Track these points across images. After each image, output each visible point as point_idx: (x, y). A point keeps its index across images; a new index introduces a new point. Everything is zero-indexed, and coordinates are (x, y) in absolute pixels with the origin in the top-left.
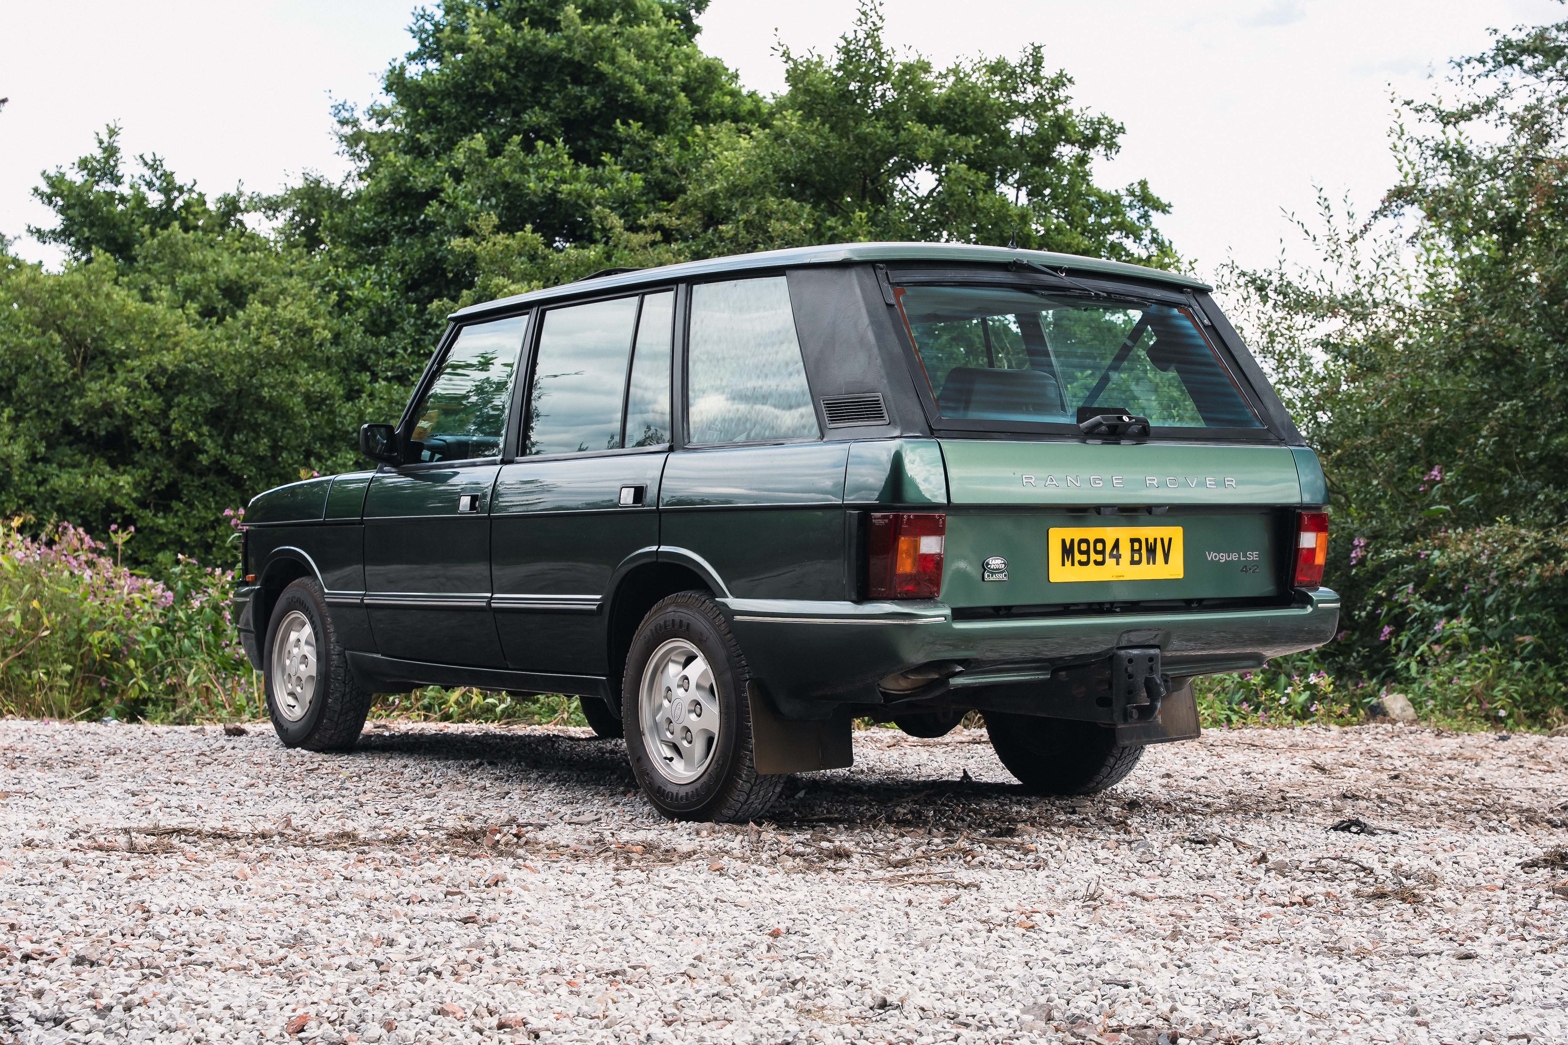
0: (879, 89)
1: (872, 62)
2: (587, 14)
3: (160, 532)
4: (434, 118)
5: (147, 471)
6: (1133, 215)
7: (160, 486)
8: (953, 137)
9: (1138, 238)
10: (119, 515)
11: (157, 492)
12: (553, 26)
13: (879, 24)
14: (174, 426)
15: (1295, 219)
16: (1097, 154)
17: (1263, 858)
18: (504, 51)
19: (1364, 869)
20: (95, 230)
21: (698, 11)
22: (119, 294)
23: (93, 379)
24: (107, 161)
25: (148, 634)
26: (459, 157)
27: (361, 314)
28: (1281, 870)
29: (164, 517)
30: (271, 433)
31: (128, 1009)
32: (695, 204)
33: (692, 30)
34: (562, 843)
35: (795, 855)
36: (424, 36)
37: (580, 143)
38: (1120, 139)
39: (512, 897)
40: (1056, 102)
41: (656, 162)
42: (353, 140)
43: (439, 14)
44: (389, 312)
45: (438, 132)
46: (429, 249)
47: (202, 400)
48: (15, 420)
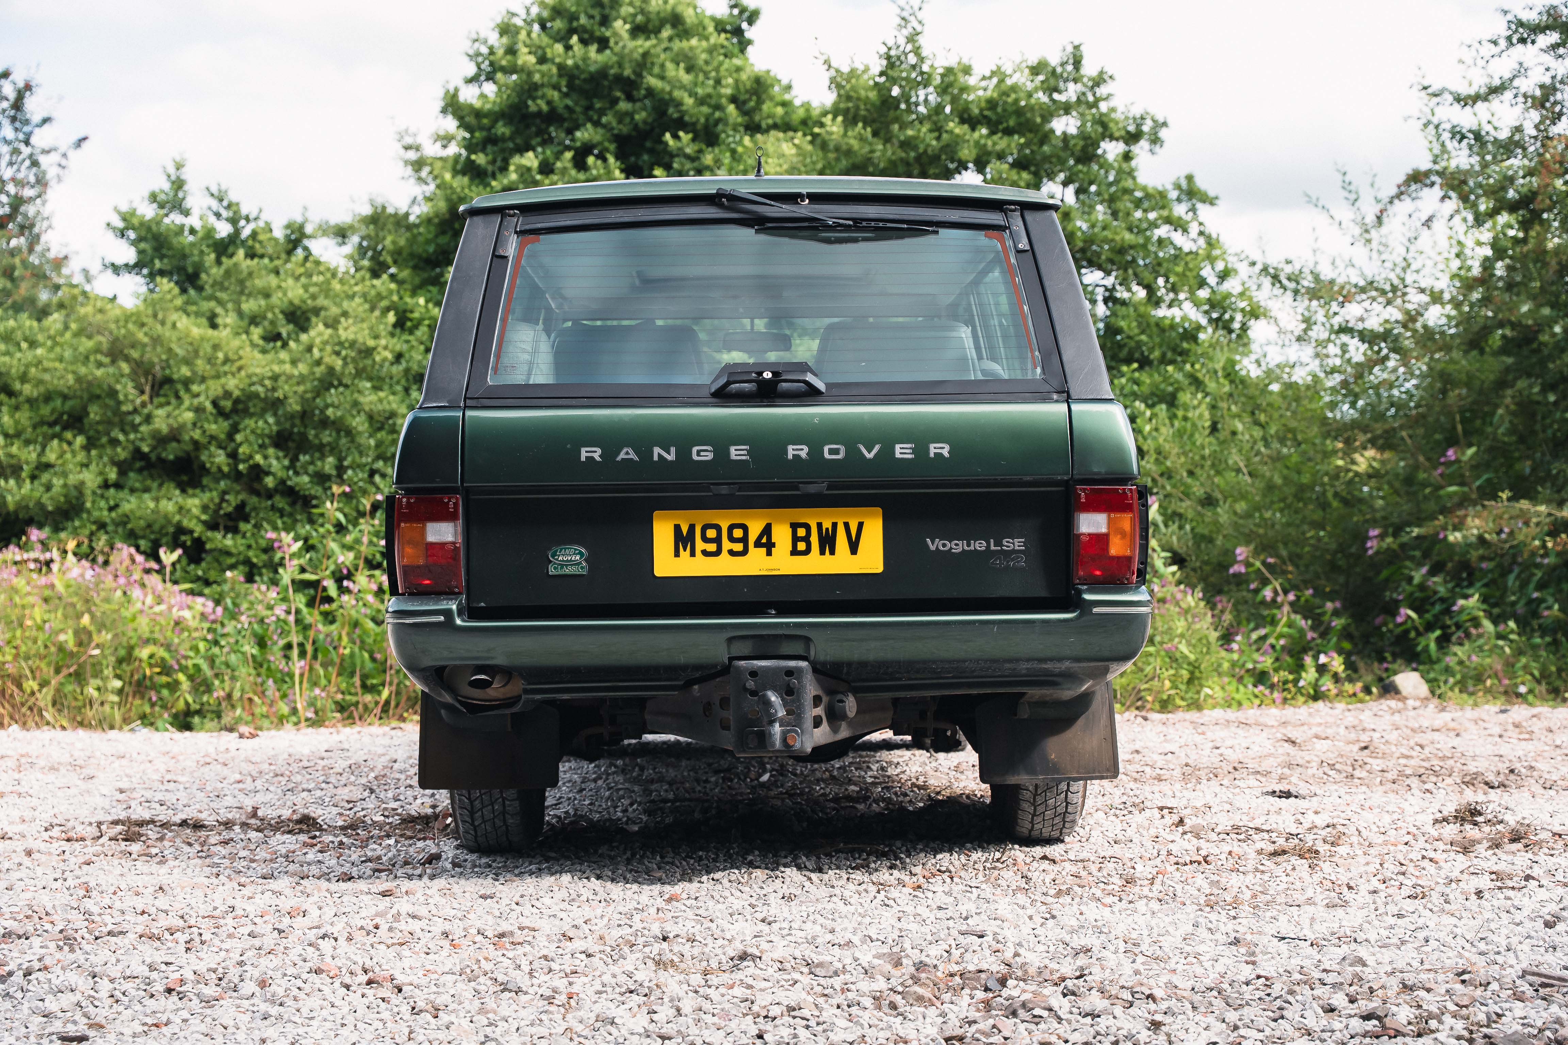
0: (922, 94)
1: (914, 67)
2: (636, 30)
3: (228, 554)
4: (490, 140)
5: (215, 494)
6: (1180, 209)
7: (228, 508)
8: (995, 138)
9: (1185, 231)
10: (187, 537)
11: (226, 514)
12: (603, 44)
13: (919, 28)
14: (241, 450)
15: (1320, 204)
16: (1141, 149)
17: (1182, 822)
18: (555, 70)
20: (166, 261)
21: (750, 24)
22: (183, 322)
23: (161, 406)
24: (175, 194)
25: (196, 649)
28: (1197, 832)
29: (233, 539)
30: (336, 452)
31: (28, 973)
33: (744, 44)
36: (480, 59)
37: (633, 159)
38: (1163, 133)
40: (1098, 100)
42: (418, 165)
43: (493, 38)
45: (494, 153)
47: (266, 422)
48: (87, 448)
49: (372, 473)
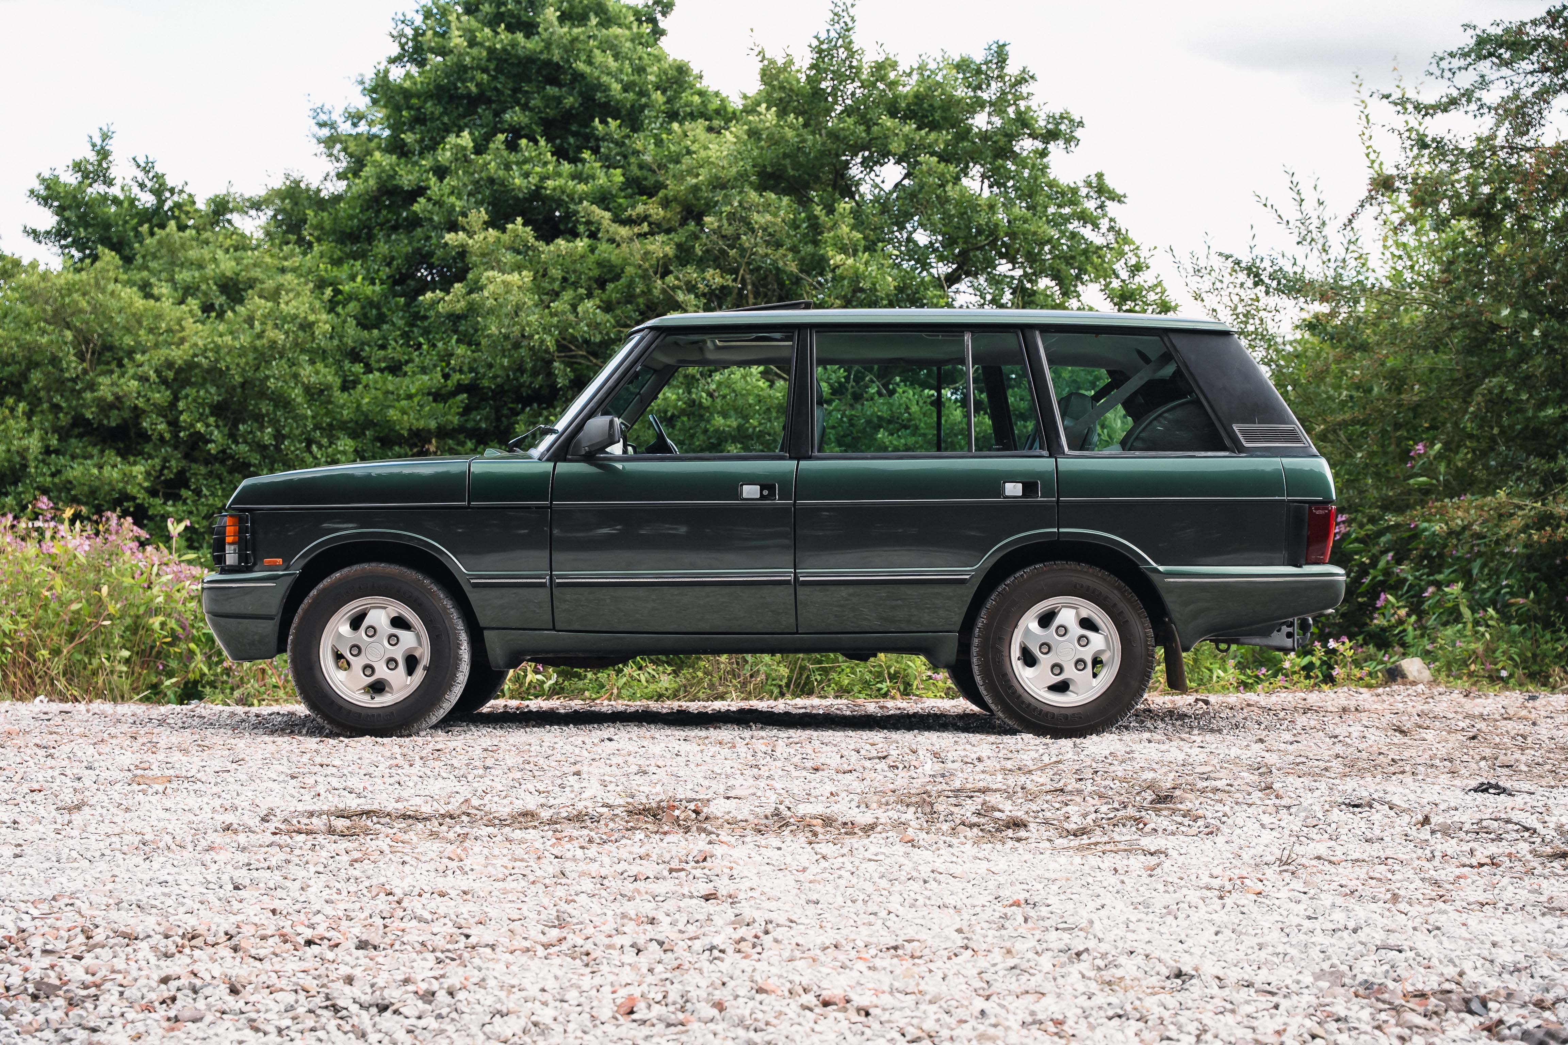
0: (850, 88)
1: (843, 61)
2: (563, 18)
4: (419, 120)
5: (157, 460)
6: (1091, 205)
7: (168, 475)
8: (923, 132)
9: (1096, 226)
10: (131, 504)
11: (166, 481)
12: (530, 29)
13: (850, 25)
14: (182, 418)
15: (1269, 204)
16: (1056, 147)
17: (1426, 820)
18: (485, 54)
19: (1527, 829)
20: (90, 230)
21: (664, 14)
22: (126, 292)
23: (104, 373)
24: (100, 164)
26: (445, 156)
27: (353, 306)
28: (1446, 831)
29: (174, 505)
30: (274, 422)
32: (675, 199)
33: (658, 33)
34: (740, 818)
35: (971, 826)
36: (404, 40)
37: (558, 141)
38: (1079, 133)
39: (734, 872)
40: (1018, 98)
41: (632, 160)
43: (419, 20)
44: (378, 307)
45: (421, 132)
46: (415, 245)
47: (207, 391)
48: (29, 415)
49: (309, 442)
